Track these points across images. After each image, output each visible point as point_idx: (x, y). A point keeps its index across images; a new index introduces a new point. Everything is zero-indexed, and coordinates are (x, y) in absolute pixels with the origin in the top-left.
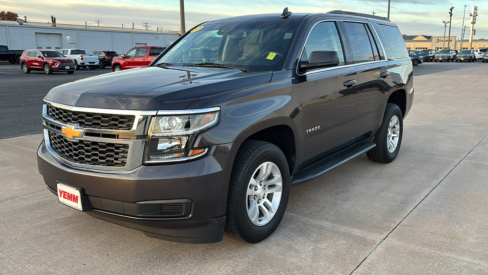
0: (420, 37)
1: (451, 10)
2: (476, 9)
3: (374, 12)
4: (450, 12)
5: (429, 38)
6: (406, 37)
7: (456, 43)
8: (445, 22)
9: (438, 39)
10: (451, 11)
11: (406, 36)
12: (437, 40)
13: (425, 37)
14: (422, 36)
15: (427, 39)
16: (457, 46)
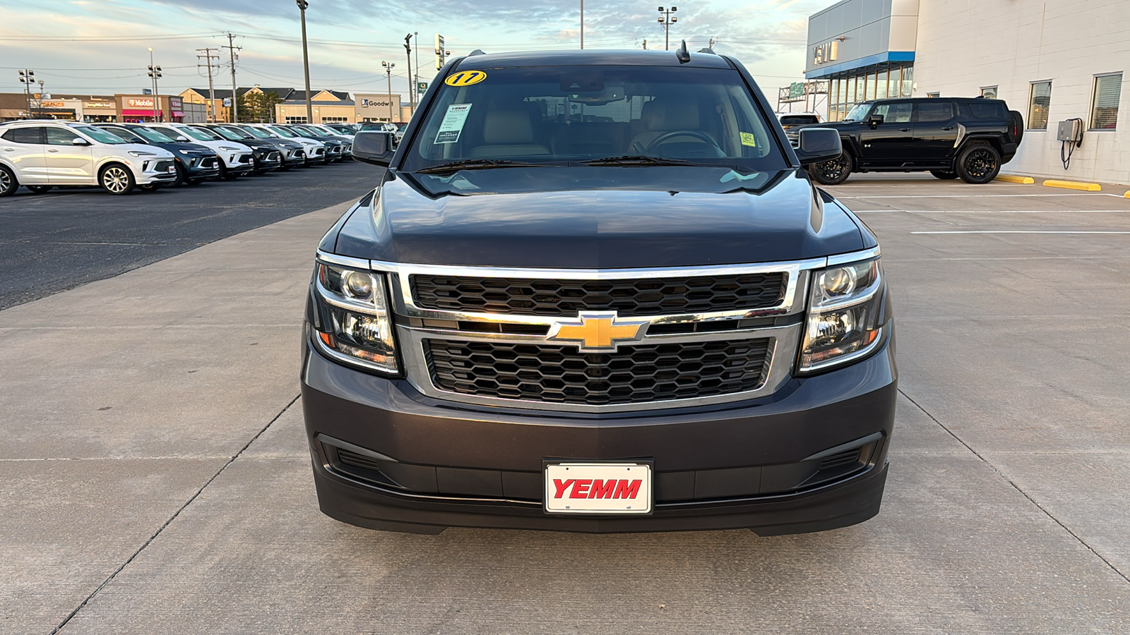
0: (325, 93)
1: (407, 39)
2: (442, 42)
3: (230, 35)
4: (406, 44)
5: (343, 96)
6: (294, 93)
7: (400, 108)
8: (385, 65)
9: (366, 100)
10: (408, 42)
11: (294, 91)
12: (363, 103)
13: (335, 94)
14: (329, 91)
15: (339, 100)
16: (404, 116)
